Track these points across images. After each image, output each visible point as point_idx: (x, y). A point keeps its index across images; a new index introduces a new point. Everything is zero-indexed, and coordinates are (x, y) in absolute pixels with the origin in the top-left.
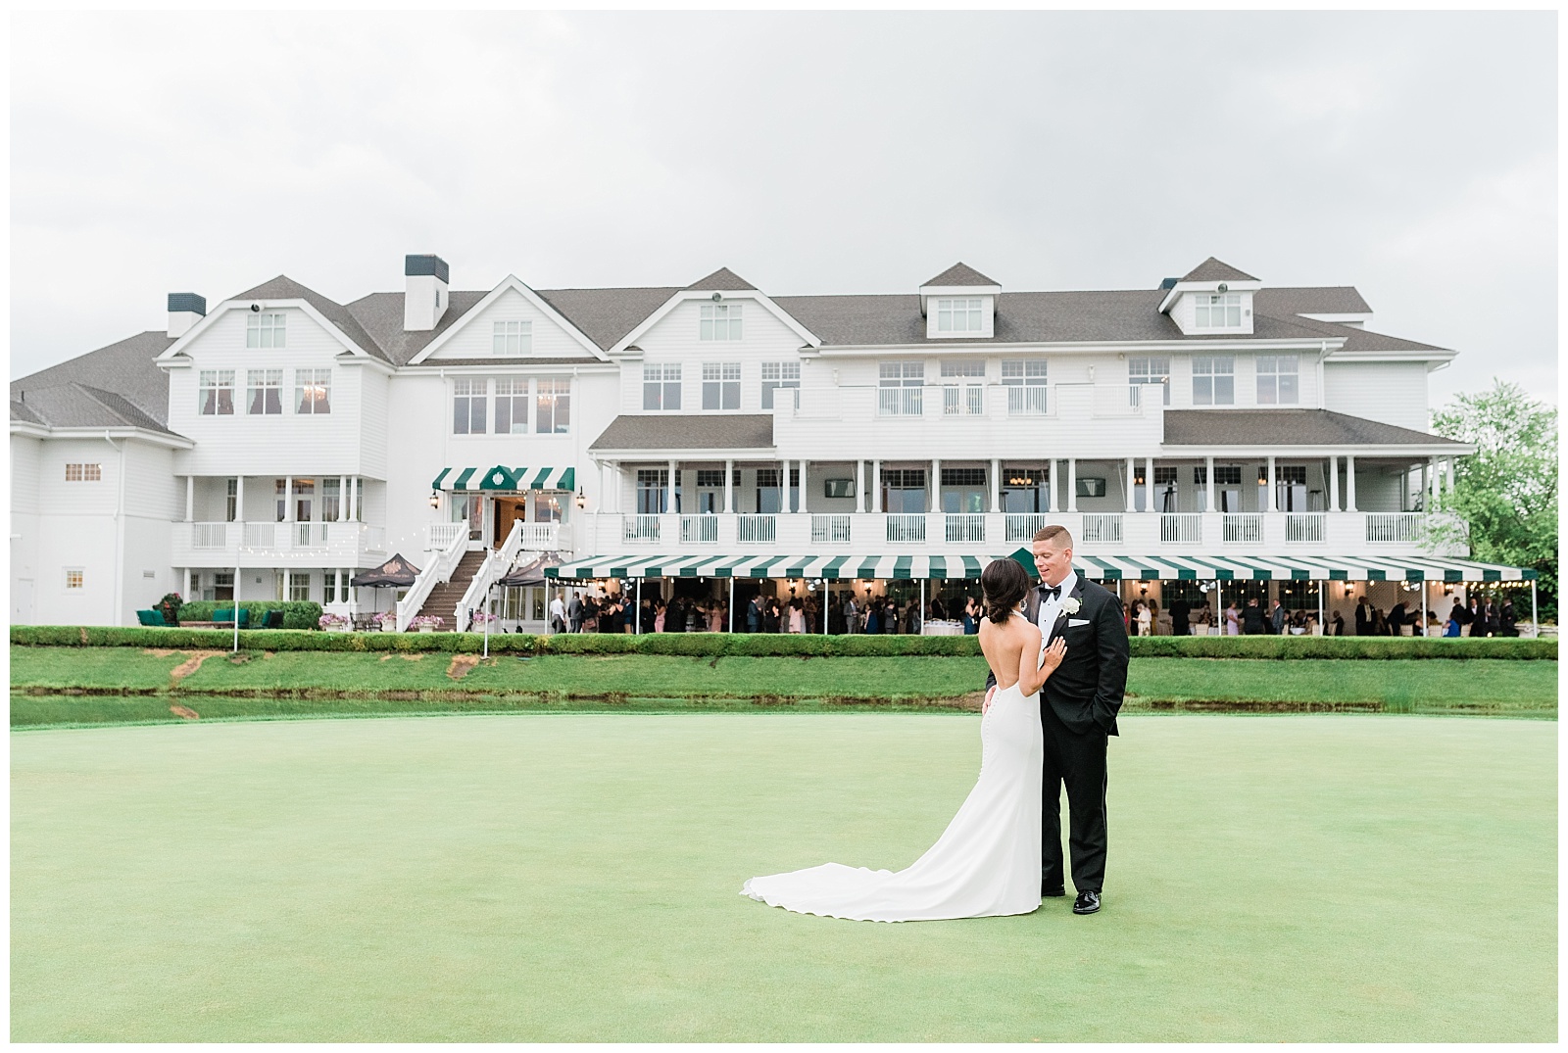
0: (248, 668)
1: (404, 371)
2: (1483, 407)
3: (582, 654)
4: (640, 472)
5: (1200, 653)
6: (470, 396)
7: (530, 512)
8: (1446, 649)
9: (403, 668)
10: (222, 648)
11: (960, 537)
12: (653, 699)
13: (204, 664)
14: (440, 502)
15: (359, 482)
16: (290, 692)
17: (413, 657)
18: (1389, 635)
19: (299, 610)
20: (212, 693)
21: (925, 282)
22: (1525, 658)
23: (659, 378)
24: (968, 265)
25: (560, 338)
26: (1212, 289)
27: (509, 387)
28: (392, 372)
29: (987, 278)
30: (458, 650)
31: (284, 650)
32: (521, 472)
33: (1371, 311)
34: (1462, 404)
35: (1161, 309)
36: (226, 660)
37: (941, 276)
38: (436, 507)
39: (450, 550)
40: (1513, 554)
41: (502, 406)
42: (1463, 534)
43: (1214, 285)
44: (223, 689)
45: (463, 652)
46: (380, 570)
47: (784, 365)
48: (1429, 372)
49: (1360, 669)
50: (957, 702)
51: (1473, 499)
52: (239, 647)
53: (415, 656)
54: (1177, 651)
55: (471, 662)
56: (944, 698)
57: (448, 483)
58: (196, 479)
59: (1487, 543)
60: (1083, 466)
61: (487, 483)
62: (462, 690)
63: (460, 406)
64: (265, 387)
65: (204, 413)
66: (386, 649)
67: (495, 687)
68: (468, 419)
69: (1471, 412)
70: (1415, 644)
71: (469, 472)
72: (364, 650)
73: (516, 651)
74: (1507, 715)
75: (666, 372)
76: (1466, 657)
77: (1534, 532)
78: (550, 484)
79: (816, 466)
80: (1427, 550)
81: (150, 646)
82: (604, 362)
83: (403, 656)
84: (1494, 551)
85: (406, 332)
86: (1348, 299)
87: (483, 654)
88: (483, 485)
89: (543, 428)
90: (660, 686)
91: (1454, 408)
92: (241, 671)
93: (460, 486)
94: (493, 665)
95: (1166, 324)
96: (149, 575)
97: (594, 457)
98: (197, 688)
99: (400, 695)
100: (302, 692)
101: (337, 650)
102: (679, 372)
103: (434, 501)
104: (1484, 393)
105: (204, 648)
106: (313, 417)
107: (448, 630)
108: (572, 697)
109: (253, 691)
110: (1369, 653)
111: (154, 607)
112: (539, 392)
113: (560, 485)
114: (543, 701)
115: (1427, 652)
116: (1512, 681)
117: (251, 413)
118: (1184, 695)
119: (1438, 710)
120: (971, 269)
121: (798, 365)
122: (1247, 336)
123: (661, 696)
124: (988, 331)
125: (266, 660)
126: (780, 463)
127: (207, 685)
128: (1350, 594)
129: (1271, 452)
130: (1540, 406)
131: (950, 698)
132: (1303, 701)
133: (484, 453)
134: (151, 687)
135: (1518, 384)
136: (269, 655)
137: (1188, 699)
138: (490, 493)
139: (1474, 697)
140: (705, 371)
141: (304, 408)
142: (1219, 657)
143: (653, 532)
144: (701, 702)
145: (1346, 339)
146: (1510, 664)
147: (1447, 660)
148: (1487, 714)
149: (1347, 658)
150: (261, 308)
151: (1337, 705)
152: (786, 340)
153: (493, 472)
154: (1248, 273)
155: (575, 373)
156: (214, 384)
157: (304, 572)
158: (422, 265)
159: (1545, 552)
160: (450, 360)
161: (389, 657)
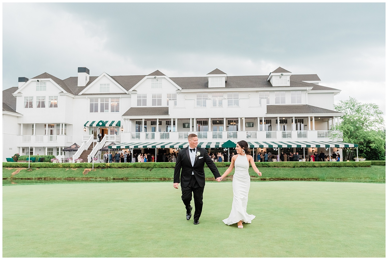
0: (32, 172)
1: (77, 96)
2: (347, 104)
3: (118, 168)
4: (136, 122)
5: (274, 166)
6: (94, 103)
7: (109, 132)
8: (335, 164)
9: (71, 172)
10: (26, 167)
11: (216, 138)
12: (134, 179)
13: (21, 171)
14: (86, 130)
15: (66, 125)
16: (42, 178)
17: (74, 169)
18: (321, 161)
19: (49, 157)
20: (22, 179)
21: (208, 73)
22: (355, 167)
23: (141, 98)
24: (219, 69)
25: (117, 88)
26: (279, 75)
27: (104, 100)
28: (74, 97)
29: (223, 72)
30: (86, 167)
31: (41, 168)
32: (107, 122)
33: (320, 80)
34: (342, 103)
35: (268, 80)
36: (26, 170)
37: (212, 72)
38: (85, 131)
39: (88, 142)
40: (353, 140)
41: (102, 105)
42: (341, 136)
43: (280, 74)
44: (24, 178)
45: (87, 168)
46: (70, 147)
47: (173, 94)
48: (334, 95)
49: (313, 170)
50: (211, 179)
51: (343, 127)
52: (30, 167)
53: (75, 169)
54: (268, 166)
55: (89, 170)
56: (208, 178)
57: (88, 125)
58: (24, 124)
59: (347, 138)
60: (247, 119)
61: (98, 125)
62: (86, 177)
63: (91, 105)
64: (41, 101)
65: (25, 108)
66: (68, 167)
67: (94, 176)
68: (93, 109)
69: (344, 105)
70: (328, 163)
71: (93, 122)
72: (62, 168)
73: (101, 167)
74: (349, 181)
75: (143, 96)
76: (340, 167)
77: (358, 135)
78: (114, 125)
79: (179, 120)
80: (332, 140)
81: (7, 167)
82: (128, 94)
83: (72, 169)
84: (348, 140)
85: (78, 87)
86: (315, 77)
87: (92, 168)
88: (97, 125)
89: (113, 111)
90: (137, 176)
91: (340, 104)
92: (30, 173)
93: (91, 125)
94: (95, 171)
95: (269, 83)
96: (11, 149)
97: (124, 118)
98: (18, 178)
99: (70, 179)
100: (45, 178)
101: (55, 167)
102: (146, 96)
103: (85, 130)
104: (347, 100)
105: (21, 167)
106: (53, 108)
107: (84, 162)
108: (114, 179)
109: (32, 178)
110: (316, 166)
111: (12, 157)
112: (111, 102)
113: (116, 125)
114: (107, 180)
115: (330, 165)
116: (351, 173)
117: (37, 107)
118: (269, 177)
119: (332, 180)
120: (220, 70)
121: (176, 94)
122: (288, 87)
123: (137, 178)
124: (224, 85)
125: (37, 170)
126: (170, 119)
127: (21, 177)
128: (314, 151)
129: (294, 115)
130: (360, 104)
131: (210, 178)
132: (299, 178)
133: (98, 117)
134: (6, 178)
135: (355, 98)
136: (37, 169)
137: (270, 178)
138: (99, 127)
139: (341, 177)
140: (153, 96)
141: (51, 106)
142: (279, 167)
143: (138, 137)
144: (147, 180)
145: (313, 87)
146: (351, 168)
147: (335, 167)
148: (344, 181)
149: (310, 167)
150: (40, 81)
151: (307, 179)
152: (173, 88)
153: (99, 122)
154: (289, 71)
155: (120, 97)
156: (28, 100)
157: (52, 148)
158: (82, 70)
159: (361, 140)
160: (89, 94)
161: (68, 169)
